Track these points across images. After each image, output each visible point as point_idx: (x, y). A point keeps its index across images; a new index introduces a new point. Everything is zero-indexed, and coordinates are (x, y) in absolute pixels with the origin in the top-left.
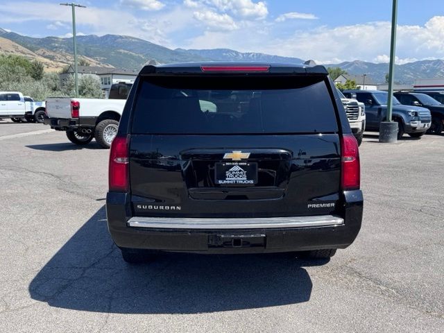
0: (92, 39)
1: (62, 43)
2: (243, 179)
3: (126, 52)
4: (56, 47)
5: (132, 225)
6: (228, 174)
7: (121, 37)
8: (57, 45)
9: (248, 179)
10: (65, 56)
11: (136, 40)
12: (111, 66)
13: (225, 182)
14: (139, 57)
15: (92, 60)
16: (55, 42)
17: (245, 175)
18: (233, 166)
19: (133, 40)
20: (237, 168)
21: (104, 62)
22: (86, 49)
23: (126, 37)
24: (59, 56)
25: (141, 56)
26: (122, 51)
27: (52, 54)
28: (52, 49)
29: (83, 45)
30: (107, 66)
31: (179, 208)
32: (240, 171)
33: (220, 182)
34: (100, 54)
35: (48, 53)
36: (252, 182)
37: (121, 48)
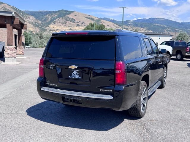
0: (144, 20)
1: (132, 23)
2: (77, 76)
3: (158, 25)
4: (129, 24)
5: (41, 89)
6: (72, 74)
7: (156, 18)
8: (129, 23)
9: (79, 77)
10: (132, 28)
11: (163, 19)
12: (151, 31)
13: (71, 77)
14: (164, 26)
15: (143, 29)
16: (129, 22)
17: (78, 75)
18: (74, 71)
19: (162, 19)
20: (75, 72)
21: (148, 29)
22: (141, 24)
23: (159, 18)
24: (130, 28)
25: (165, 26)
26: (156, 24)
27: (127, 27)
28: (127, 25)
29: (140, 23)
30: (149, 31)
31: (56, 85)
32: (77, 73)
33: (70, 77)
34: (146, 26)
35: (126, 27)
36: (80, 78)
37: (156, 23)
